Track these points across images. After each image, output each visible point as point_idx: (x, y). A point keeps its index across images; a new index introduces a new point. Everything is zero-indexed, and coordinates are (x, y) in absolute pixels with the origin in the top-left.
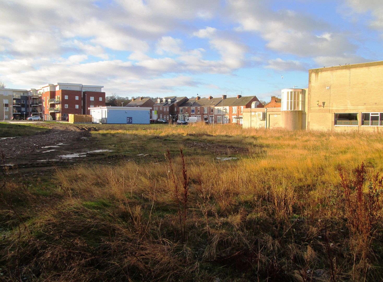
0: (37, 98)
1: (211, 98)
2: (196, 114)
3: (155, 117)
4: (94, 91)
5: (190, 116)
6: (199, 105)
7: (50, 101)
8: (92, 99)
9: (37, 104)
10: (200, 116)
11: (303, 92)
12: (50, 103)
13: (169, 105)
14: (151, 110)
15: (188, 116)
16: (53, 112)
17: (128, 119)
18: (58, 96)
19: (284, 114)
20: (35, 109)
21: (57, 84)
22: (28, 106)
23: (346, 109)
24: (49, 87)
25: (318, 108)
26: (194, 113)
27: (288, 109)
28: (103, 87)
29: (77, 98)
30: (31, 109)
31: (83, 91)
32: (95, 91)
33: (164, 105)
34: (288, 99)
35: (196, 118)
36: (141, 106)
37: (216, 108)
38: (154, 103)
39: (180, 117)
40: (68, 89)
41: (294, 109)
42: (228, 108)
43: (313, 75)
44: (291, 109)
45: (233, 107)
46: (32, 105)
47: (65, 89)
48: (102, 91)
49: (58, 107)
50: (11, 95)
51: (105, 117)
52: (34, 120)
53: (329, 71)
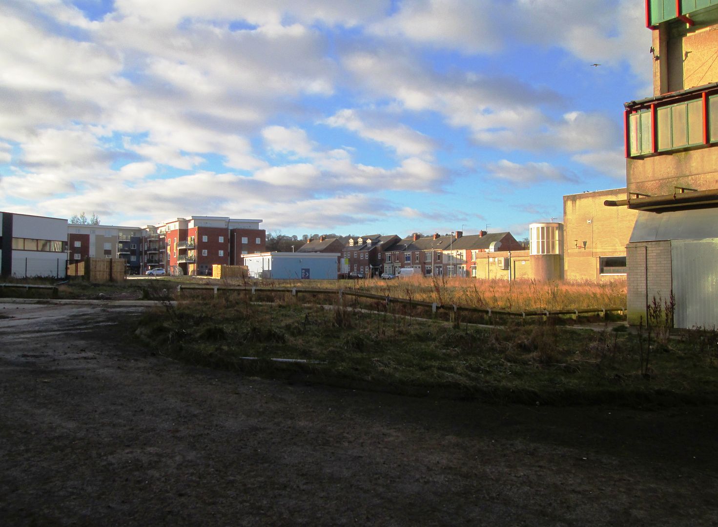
0: (157, 241)
1: (438, 236)
2: (414, 263)
3: (345, 268)
4: (247, 228)
5: (402, 267)
6: (418, 249)
7: (178, 245)
8: (245, 240)
9: (155, 249)
10: (420, 266)
11: (561, 227)
12: (178, 248)
13: (369, 248)
14: (339, 258)
15: (400, 267)
16: (185, 262)
17: (303, 271)
18: (192, 237)
19: (533, 259)
20: (152, 257)
21: (191, 218)
22: (141, 253)
23: (614, 250)
24: (178, 223)
25: (577, 250)
26: (409, 262)
27: (538, 252)
28: (261, 221)
29: (221, 240)
30: (146, 258)
31: (231, 228)
32: (249, 228)
33: (360, 250)
34: (538, 238)
35: (412, 269)
36: (321, 251)
37: (445, 252)
38: (344, 246)
39: (388, 268)
40: (208, 225)
41: (547, 253)
42: (464, 252)
43: (569, 203)
44: (543, 252)
45: (472, 251)
46: (149, 251)
47: (203, 225)
48: (260, 228)
49: (192, 254)
50: (116, 236)
51: (268, 269)
52: (157, 275)
53: (590, 198)
